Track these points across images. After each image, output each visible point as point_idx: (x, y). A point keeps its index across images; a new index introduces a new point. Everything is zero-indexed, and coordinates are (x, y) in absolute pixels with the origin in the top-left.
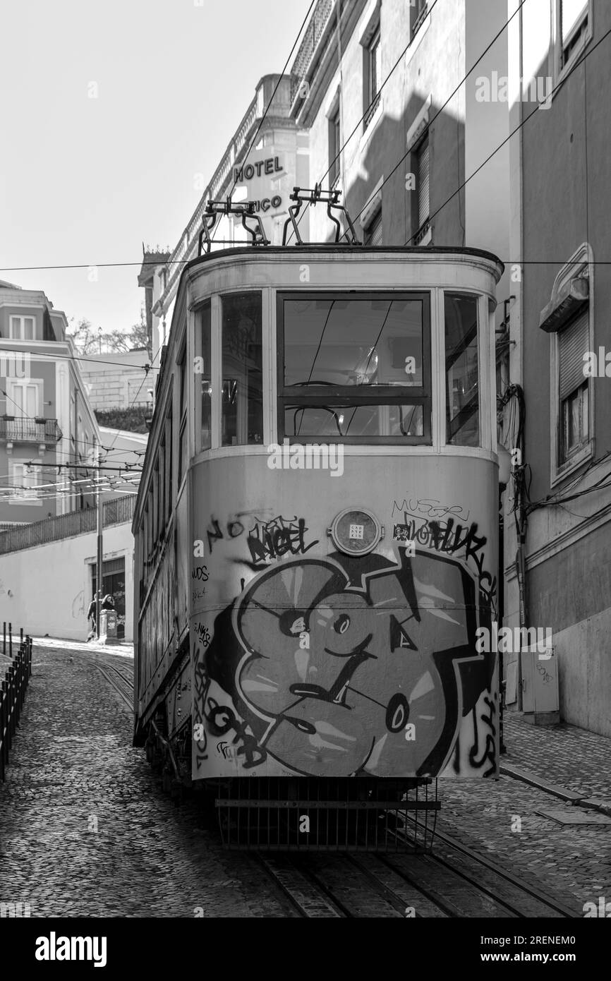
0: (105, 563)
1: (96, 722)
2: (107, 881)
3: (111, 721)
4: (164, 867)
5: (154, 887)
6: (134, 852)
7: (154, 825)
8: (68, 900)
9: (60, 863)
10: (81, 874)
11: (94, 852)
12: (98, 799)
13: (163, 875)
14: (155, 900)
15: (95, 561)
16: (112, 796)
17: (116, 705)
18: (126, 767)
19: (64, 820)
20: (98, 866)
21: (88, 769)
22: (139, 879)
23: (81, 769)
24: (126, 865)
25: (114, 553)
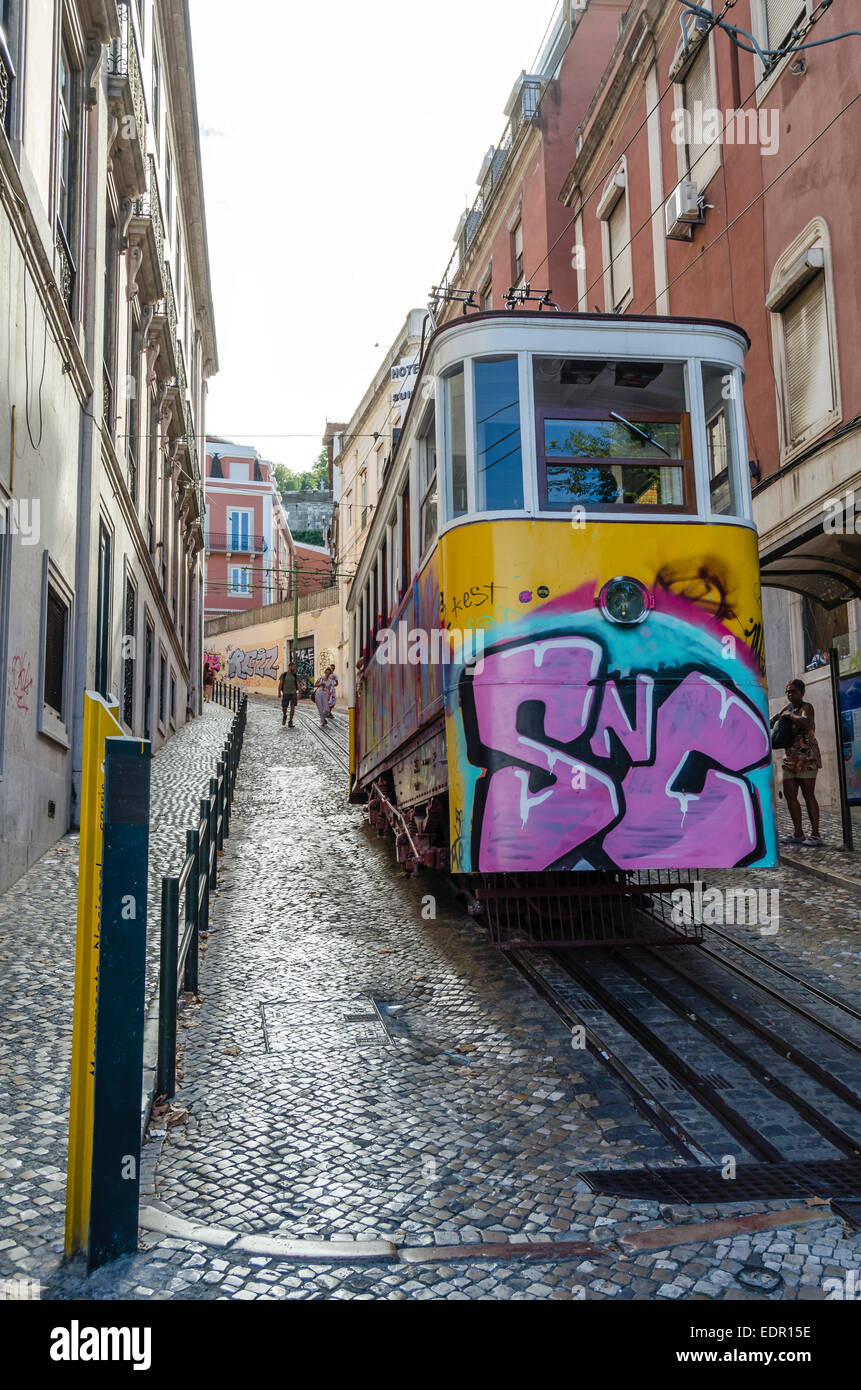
0: (300, 639)
1: (298, 756)
2: (318, 874)
3: (310, 756)
4: (358, 863)
5: (352, 878)
6: (334, 853)
7: (348, 832)
8: (290, 889)
9: (281, 861)
10: (296, 870)
11: (305, 852)
12: (305, 813)
13: (357, 869)
14: (353, 888)
15: (292, 638)
16: (315, 811)
17: (312, 744)
18: (323, 790)
19: (281, 829)
20: (309, 863)
21: (295, 792)
22: (340, 872)
23: (290, 792)
24: (330, 862)
25: (307, 632)
